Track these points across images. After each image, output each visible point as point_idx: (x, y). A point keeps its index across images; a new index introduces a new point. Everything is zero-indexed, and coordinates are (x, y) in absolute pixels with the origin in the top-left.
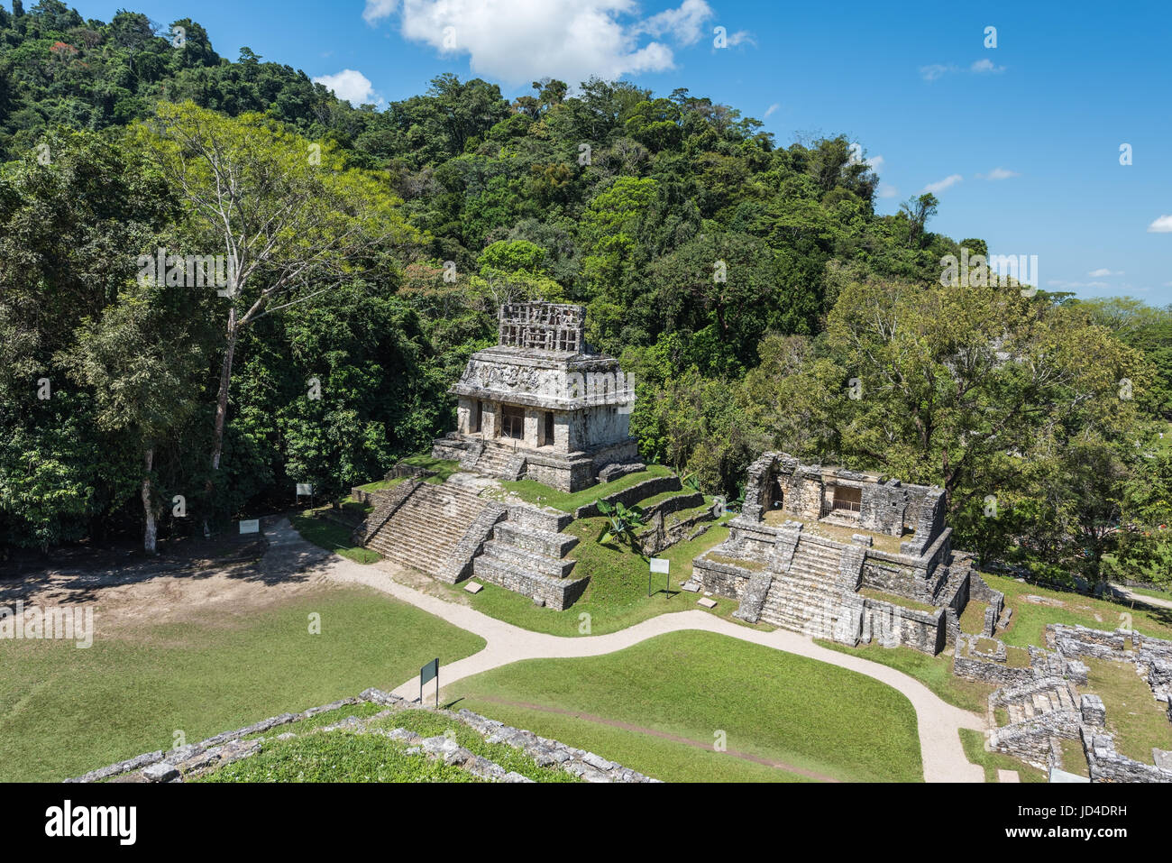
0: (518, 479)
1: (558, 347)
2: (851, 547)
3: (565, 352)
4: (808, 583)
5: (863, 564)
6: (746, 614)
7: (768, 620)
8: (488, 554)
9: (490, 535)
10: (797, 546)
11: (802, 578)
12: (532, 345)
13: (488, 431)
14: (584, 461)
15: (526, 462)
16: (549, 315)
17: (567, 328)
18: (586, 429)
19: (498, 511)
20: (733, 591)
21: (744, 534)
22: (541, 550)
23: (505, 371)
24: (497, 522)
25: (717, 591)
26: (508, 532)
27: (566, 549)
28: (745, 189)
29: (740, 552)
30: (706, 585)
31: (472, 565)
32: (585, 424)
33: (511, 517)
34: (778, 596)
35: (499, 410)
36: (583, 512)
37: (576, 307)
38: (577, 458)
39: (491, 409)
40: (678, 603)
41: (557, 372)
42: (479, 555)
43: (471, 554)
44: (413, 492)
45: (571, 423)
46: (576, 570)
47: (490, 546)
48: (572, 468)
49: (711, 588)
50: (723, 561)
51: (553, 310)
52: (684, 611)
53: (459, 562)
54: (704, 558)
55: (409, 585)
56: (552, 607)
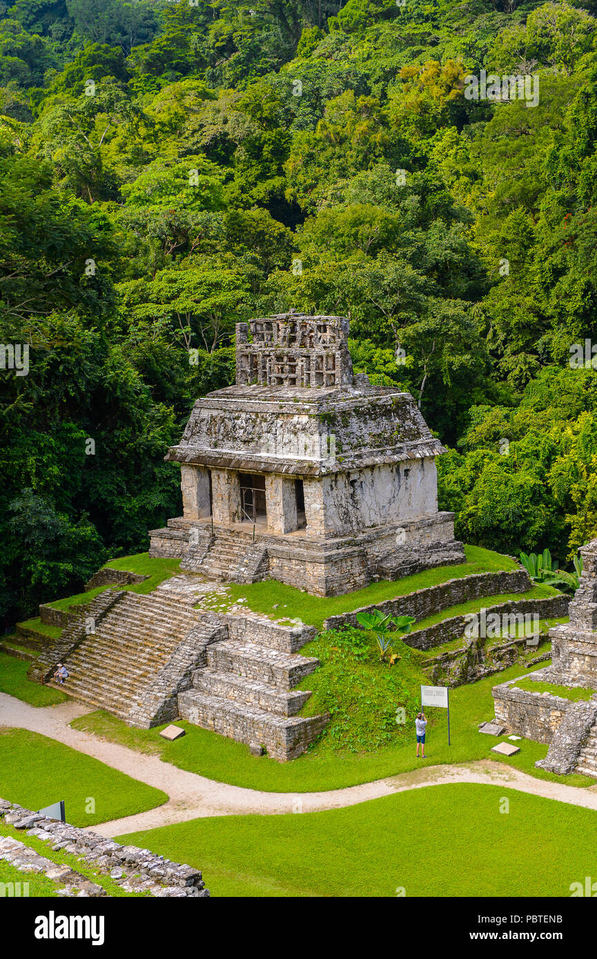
0: (254, 581)
1: (313, 382)
3: (323, 388)
6: (554, 763)
7: (586, 771)
8: (199, 689)
9: (203, 660)
12: (280, 381)
13: (221, 515)
14: (349, 550)
15: (267, 555)
16: (299, 334)
17: (324, 352)
18: (355, 502)
19: (213, 626)
20: (549, 732)
21: (571, 647)
22: (266, 679)
23: (239, 422)
24: (213, 640)
25: (528, 734)
26: (224, 654)
27: (296, 677)
29: (564, 676)
30: (514, 726)
31: (177, 704)
32: (353, 496)
33: (233, 634)
35: (235, 480)
36: (338, 624)
37: (333, 319)
38: (339, 546)
39: (223, 481)
40: (463, 751)
41: (304, 419)
42: (185, 689)
43: (174, 688)
44: (112, 606)
45: (327, 494)
46: (312, 704)
47: (201, 675)
48: (329, 560)
49: (520, 731)
50: (536, 688)
51: (304, 326)
52: (470, 761)
53: (156, 698)
54: (511, 685)
55: (89, 731)
56: (273, 755)
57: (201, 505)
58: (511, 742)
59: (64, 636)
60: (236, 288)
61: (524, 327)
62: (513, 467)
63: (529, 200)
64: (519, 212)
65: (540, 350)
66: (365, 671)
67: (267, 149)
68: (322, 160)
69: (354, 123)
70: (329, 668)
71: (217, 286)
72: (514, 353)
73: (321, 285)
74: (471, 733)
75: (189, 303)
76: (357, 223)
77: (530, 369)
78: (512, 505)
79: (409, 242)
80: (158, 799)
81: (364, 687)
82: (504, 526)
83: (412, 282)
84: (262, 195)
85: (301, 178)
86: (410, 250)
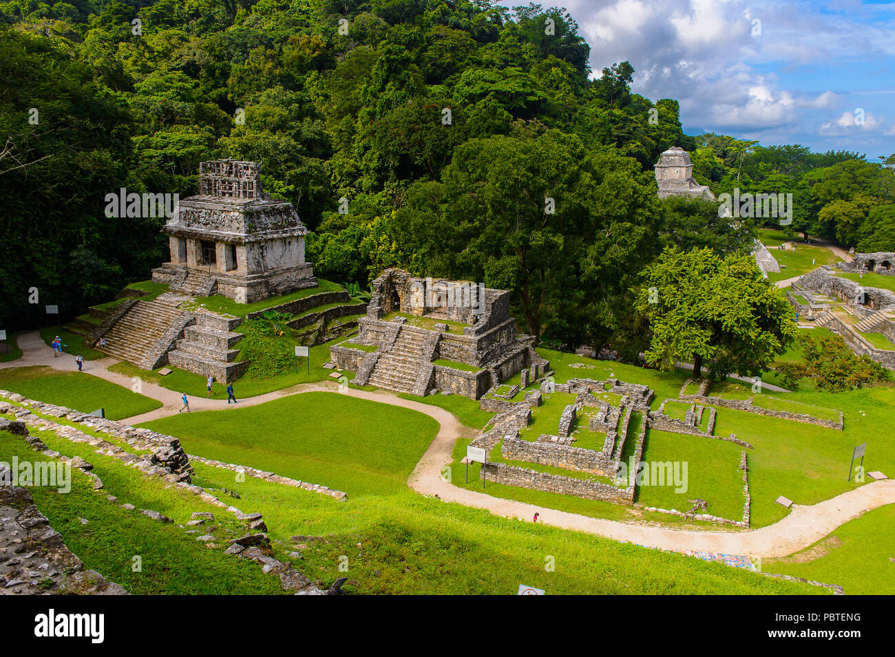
0: (210, 295)
1: (241, 195)
2: (432, 332)
3: (247, 199)
4: (401, 358)
5: (438, 343)
6: (358, 381)
7: (373, 384)
8: (179, 349)
9: (182, 335)
10: (399, 333)
11: (399, 355)
12: (224, 194)
13: (192, 262)
14: (260, 280)
15: (216, 283)
16: (234, 170)
17: (247, 180)
18: (263, 257)
19: (188, 318)
20: (356, 367)
21: (368, 327)
22: (216, 344)
23: (201, 214)
24: (187, 325)
25: (347, 368)
26: (193, 332)
27: (232, 343)
28: (470, 59)
29: (364, 341)
30: (340, 364)
31: (167, 357)
32: (262, 253)
33: (198, 322)
34: (381, 367)
35: (199, 244)
36: (252, 317)
37: (252, 164)
38: (254, 278)
39: (192, 244)
40: (315, 377)
41: (237, 214)
42: (172, 350)
43: (166, 349)
44: (131, 307)
45: (248, 252)
46: (240, 356)
47: (181, 343)
48: (249, 285)
49: (343, 366)
50: (350, 347)
51: (236, 166)
52: (318, 381)
53: (156, 355)
54: (339, 345)
55: (119, 372)
56: (219, 381)
57: (181, 256)
58: (338, 372)
59: (103, 323)
60: (200, 144)
61: (349, 174)
62: (343, 242)
63: (354, 111)
64: (348, 117)
65: (357, 186)
66: (267, 340)
67: (217, 72)
68: (247, 80)
69: (265, 63)
70: (248, 339)
71: (189, 142)
72: (345, 187)
73: (247, 146)
74: (320, 368)
75: (174, 150)
76: (266, 115)
77: (352, 195)
78: (341, 260)
79: (292, 128)
80: (157, 405)
81: (267, 348)
82: (337, 270)
83: (294, 147)
84: (215, 96)
85: (236, 89)
86: (293, 132)
